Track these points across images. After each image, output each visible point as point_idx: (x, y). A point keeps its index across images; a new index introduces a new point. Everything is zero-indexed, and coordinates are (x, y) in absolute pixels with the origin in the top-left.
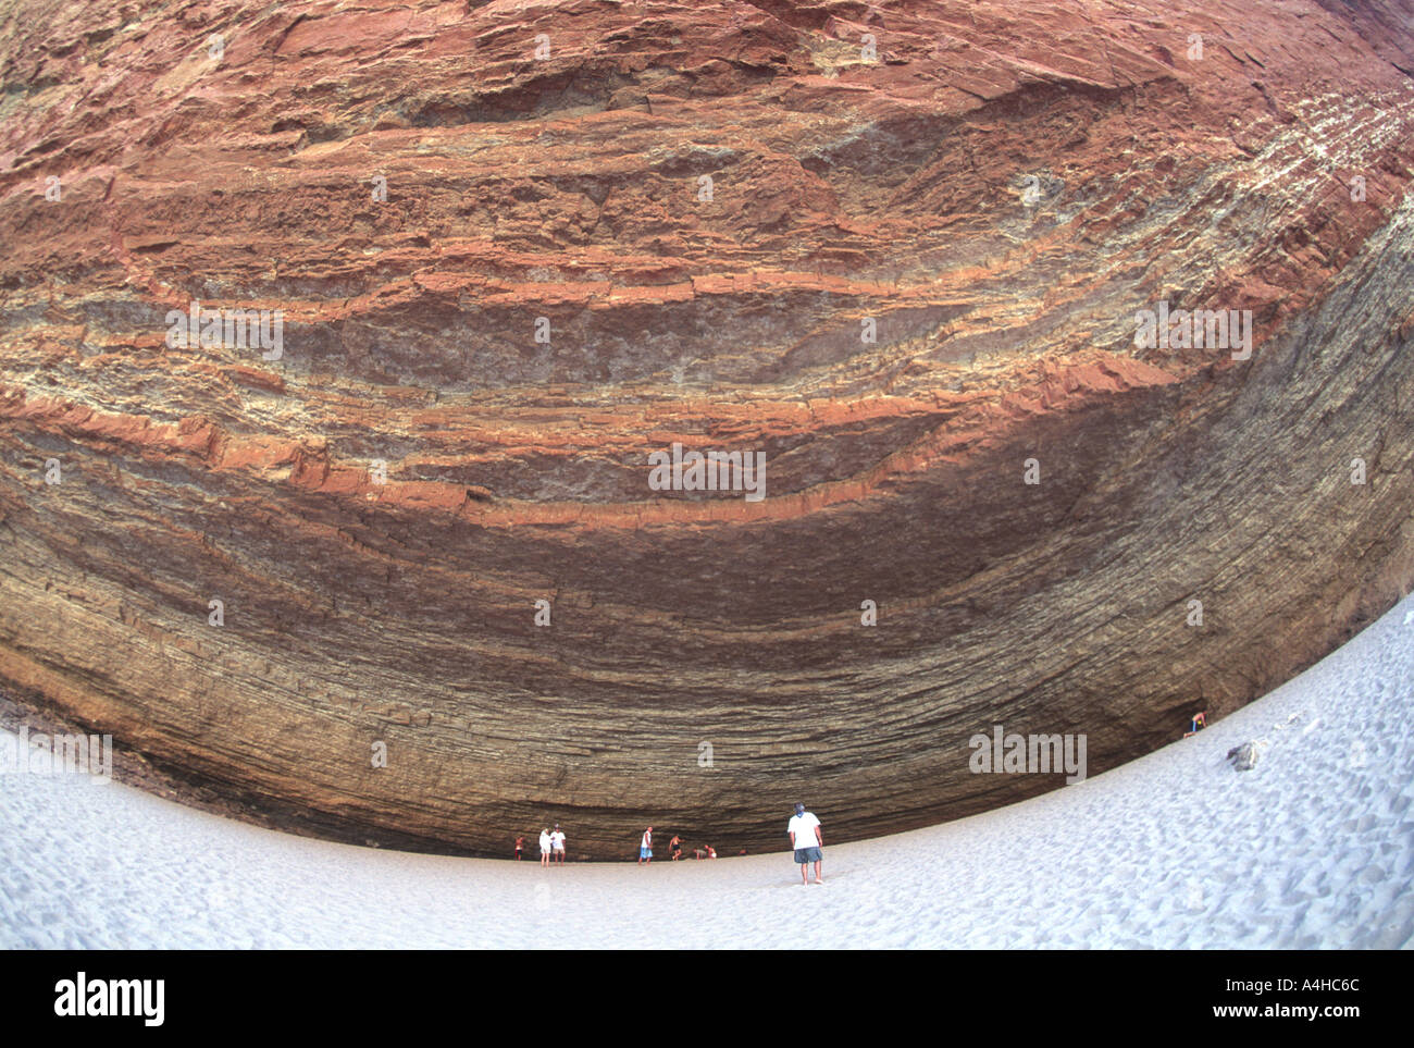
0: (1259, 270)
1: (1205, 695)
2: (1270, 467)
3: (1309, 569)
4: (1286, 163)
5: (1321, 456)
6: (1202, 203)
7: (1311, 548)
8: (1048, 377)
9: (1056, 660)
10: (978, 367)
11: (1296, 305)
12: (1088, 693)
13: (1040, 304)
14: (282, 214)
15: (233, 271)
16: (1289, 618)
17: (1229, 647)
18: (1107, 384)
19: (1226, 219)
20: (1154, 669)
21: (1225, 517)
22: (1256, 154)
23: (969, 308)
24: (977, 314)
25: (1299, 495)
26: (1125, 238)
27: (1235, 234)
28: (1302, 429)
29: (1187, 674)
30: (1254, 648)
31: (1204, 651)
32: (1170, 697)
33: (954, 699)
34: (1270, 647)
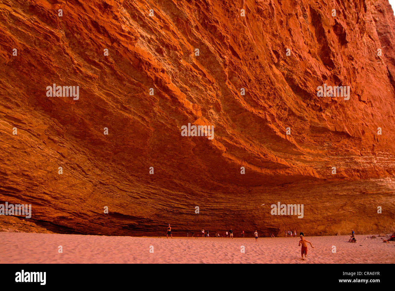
0: (346, 171)
1: (280, 229)
2: (319, 195)
3: (315, 216)
4: (366, 160)
5: (330, 199)
6: (347, 158)
7: (318, 212)
8: (306, 169)
9: (252, 207)
10: (298, 163)
11: (348, 179)
12: (254, 216)
13: (312, 159)
14: (262, 79)
15: (242, 81)
16: (306, 223)
17: (290, 221)
18: (312, 174)
19: (348, 162)
20: (271, 218)
21: (303, 198)
22: (362, 156)
23: (304, 155)
24: (305, 156)
25: (321, 202)
26: (331, 157)
27: (347, 165)
28: (330, 193)
29: (277, 222)
30: (295, 224)
31: (284, 219)
32: (271, 225)
33: (224, 206)
34: (299, 226)
